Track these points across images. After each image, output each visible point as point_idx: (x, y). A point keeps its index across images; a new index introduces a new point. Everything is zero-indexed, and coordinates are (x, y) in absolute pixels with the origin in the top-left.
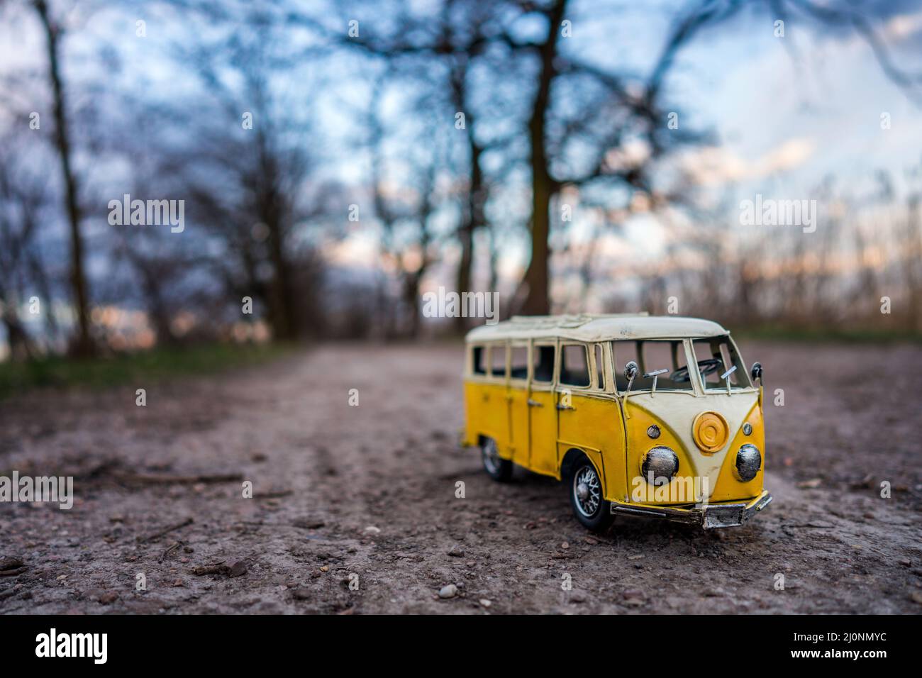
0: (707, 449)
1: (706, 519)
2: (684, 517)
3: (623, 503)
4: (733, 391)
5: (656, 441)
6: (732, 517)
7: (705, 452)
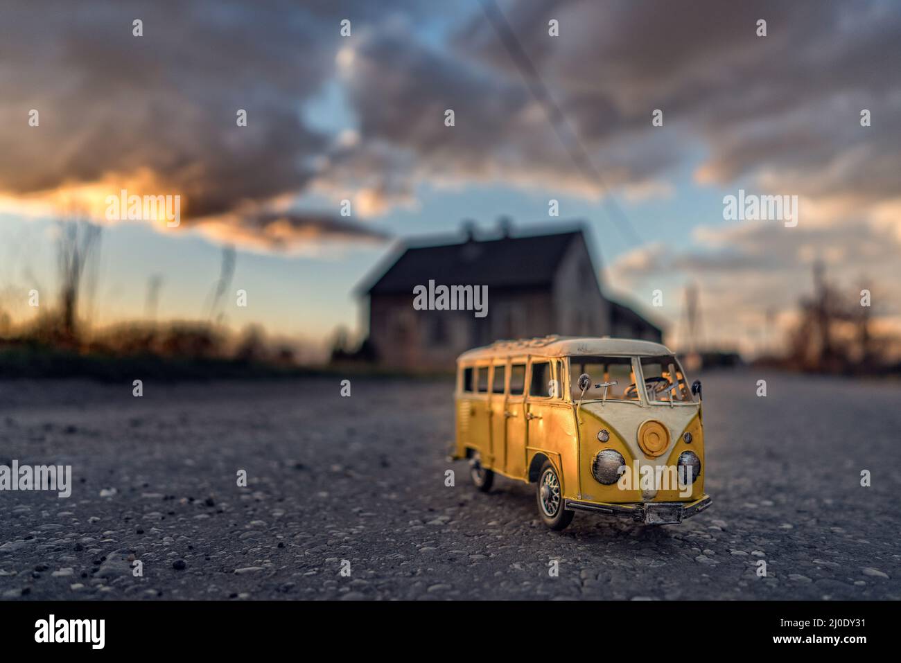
0: (650, 453)
1: (647, 515)
2: (629, 513)
3: (576, 500)
4: (675, 404)
5: (605, 444)
6: (671, 514)
7: (648, 455)
